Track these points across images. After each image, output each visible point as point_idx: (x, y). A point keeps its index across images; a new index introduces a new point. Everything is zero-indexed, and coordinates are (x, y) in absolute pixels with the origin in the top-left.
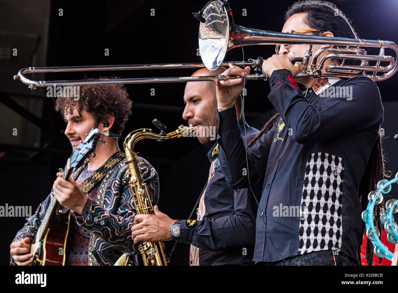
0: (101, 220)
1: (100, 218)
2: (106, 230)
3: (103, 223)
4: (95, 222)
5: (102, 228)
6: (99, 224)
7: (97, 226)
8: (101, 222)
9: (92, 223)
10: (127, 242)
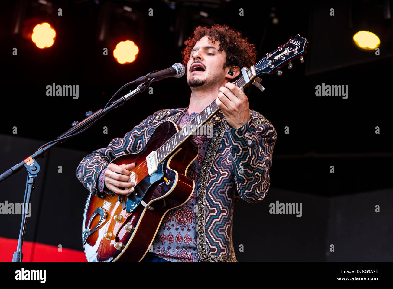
0: (250, 139)
1: (250, 136)
2: (247, 151)
3: (250, 142)
4: (245, 137)
5: (246, 147)
6: (246, 141)
7: (243, 141)
8: (249, 140)
9: (242, 135)
10: (252, 177)
